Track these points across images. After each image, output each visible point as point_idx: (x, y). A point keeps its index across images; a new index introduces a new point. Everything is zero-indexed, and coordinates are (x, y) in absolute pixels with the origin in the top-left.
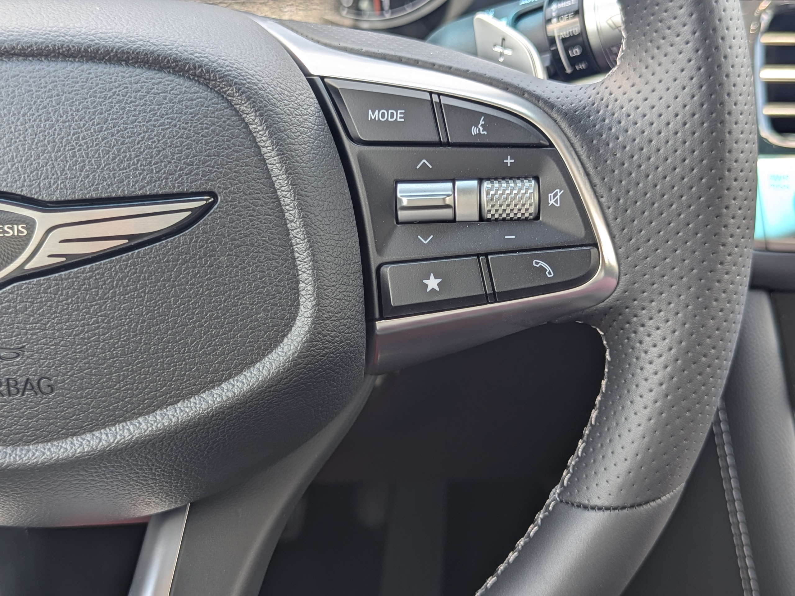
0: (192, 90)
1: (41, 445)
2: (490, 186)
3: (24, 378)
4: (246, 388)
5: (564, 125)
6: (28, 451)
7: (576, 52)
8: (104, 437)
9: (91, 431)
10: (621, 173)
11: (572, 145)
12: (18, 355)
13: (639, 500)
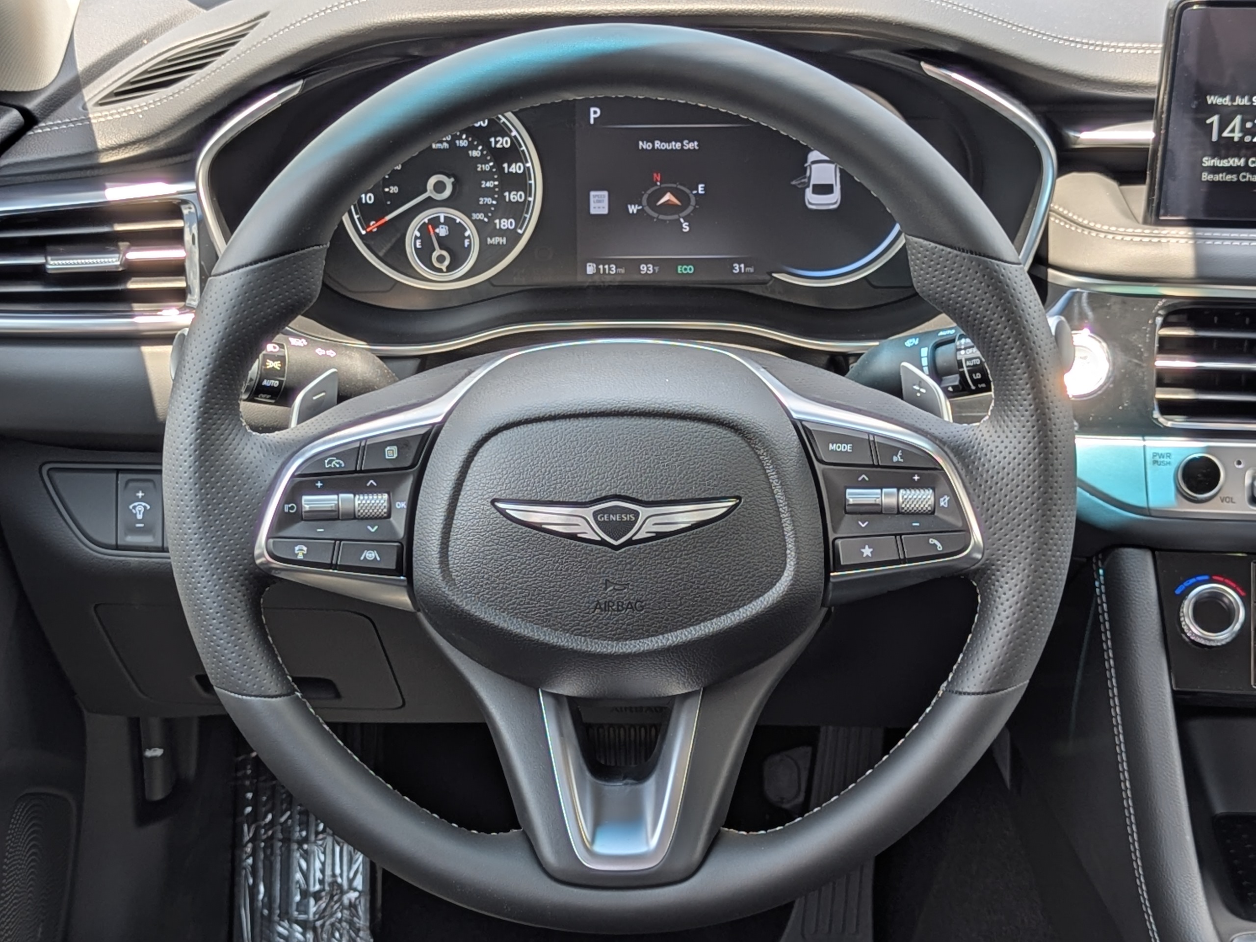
0: (728, 436)
1: (633, 642)
2: (904, 492)
3: (628, 602)
4: (754, 612)
5: (952, 455)
6: (626, 645)
7: (978, 376)
8: (670, 638)
9: (662, 634)
10: (985, 487)
11: (956, 468)
12: (625, 588)
13: (992, 689)
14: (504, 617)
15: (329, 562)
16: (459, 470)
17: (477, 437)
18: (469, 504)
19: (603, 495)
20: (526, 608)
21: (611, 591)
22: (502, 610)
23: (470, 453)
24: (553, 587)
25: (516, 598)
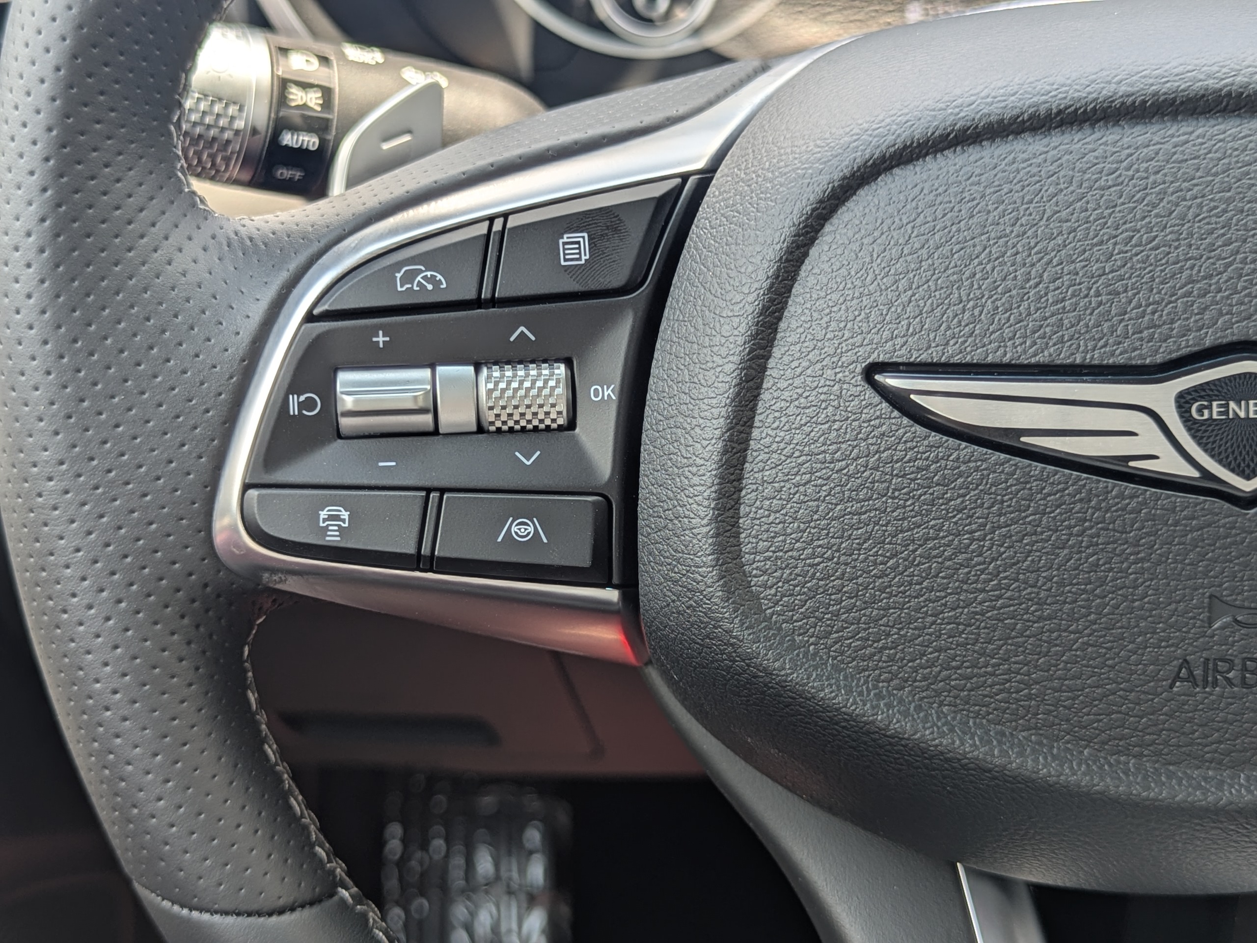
14: (901, 701)
15: (411, 550)
16: (766, 285)
17: (819, 190)
18: (797, 382)
19: (1208, 343)
20: (968, 678)
21: (1222, 628)
22: (896, 682)
23: (797, 235)
24: (1049, 618)
25: (939, 650)
